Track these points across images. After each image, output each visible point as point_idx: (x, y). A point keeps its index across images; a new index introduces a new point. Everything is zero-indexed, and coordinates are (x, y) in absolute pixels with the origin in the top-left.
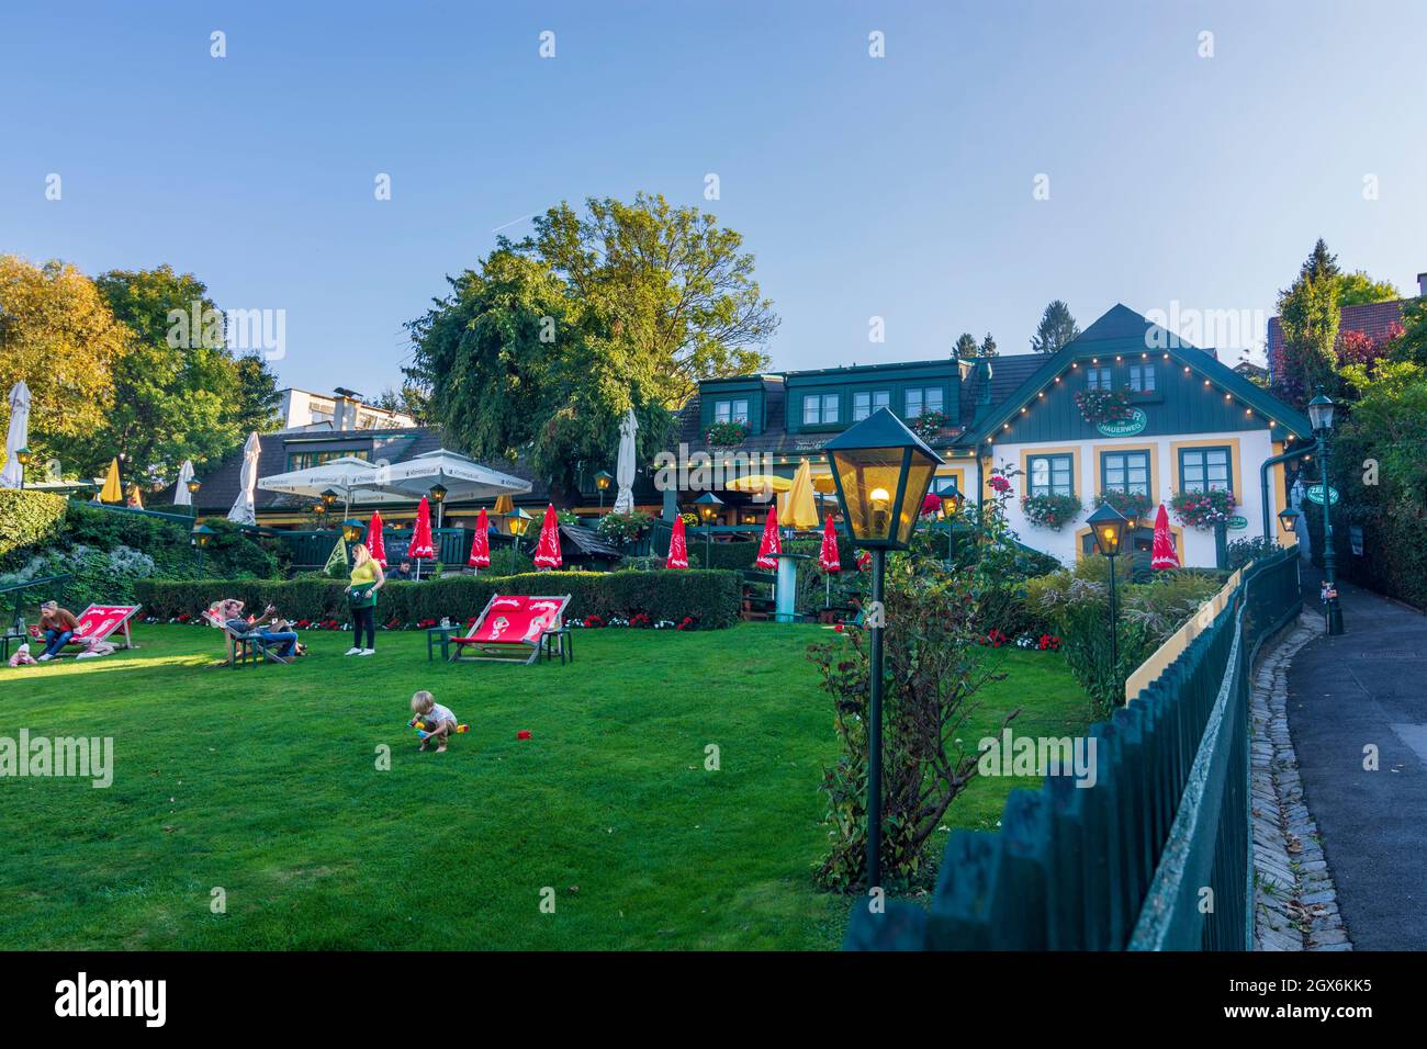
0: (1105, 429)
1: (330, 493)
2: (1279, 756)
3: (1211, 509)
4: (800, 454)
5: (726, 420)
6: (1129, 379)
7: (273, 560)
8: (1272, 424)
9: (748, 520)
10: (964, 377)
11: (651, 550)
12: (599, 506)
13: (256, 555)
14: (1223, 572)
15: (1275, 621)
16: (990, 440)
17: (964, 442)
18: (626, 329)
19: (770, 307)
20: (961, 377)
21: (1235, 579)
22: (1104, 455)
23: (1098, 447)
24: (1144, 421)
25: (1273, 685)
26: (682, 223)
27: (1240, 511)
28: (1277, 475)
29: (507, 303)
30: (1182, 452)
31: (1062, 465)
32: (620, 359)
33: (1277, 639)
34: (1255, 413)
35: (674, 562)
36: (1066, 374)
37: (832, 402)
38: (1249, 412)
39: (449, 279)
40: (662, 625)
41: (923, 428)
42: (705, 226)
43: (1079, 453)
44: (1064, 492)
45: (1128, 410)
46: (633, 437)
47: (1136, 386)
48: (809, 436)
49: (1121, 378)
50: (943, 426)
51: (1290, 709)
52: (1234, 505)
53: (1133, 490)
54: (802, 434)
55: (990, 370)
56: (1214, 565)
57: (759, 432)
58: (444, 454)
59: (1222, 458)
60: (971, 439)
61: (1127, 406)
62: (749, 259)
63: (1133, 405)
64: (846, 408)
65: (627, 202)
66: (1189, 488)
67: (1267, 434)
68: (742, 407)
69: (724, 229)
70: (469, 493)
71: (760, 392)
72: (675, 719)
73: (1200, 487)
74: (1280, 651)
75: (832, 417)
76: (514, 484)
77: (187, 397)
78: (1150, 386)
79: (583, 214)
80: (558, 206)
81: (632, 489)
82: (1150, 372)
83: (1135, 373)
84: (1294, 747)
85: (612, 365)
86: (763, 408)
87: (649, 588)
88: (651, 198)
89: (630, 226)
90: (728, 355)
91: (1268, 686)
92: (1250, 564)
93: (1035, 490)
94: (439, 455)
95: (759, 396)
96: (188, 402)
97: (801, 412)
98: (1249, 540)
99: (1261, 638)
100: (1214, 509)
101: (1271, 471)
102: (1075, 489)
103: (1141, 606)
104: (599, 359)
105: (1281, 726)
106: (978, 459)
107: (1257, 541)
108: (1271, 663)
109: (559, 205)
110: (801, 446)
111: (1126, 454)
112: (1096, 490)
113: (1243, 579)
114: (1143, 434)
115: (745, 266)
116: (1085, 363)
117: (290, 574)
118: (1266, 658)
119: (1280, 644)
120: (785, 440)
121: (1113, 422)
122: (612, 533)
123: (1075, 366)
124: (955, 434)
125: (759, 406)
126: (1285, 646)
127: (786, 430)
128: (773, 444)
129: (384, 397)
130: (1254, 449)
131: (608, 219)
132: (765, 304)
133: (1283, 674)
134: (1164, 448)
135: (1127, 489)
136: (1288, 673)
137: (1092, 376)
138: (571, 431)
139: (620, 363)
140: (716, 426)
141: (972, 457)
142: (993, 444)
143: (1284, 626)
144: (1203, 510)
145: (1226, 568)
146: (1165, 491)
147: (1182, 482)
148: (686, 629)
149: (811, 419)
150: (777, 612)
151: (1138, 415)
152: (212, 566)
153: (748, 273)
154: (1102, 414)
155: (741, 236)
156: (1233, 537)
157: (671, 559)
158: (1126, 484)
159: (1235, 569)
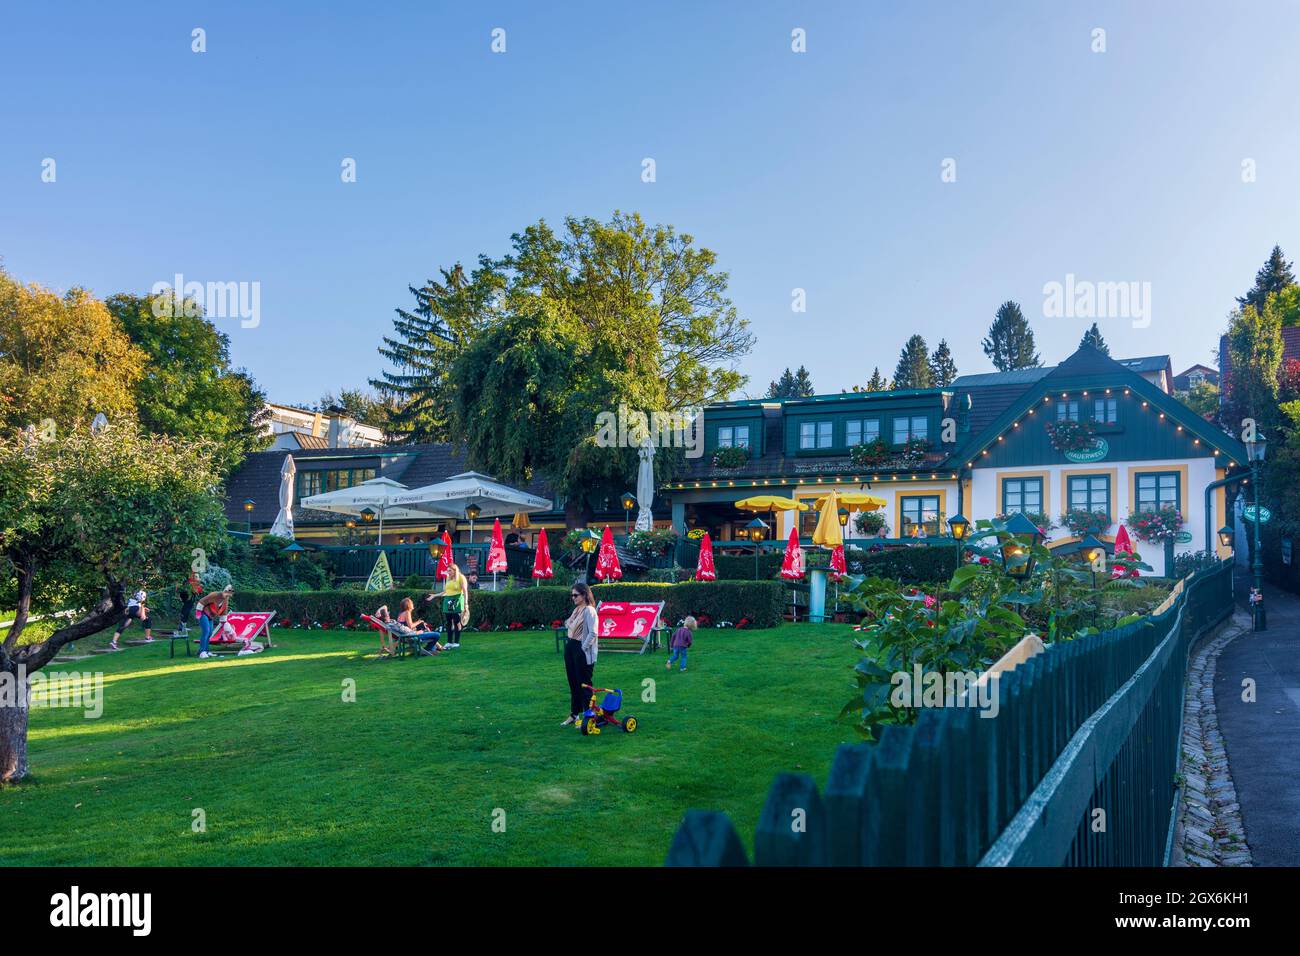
0: (1072, 455)
1: (367, 511)
2: (1205, 709)
3: (1161, 524)
4: (798, 476)
5: (729, 444)
6: (1093, 411)
7: (321, 571)
8: (1217, 453)
9: (741, 533)
10: (946, 406)
11: (675, 563)
12: (625, 520)
13: (308, 568)
14: (1171, 581)
15: (1211, 619)
16: (970, 465)
17: (947, 466)
18: (637, 361)
19: (747, 327)
20: (943, 407)
21: (1179, 587)
22: (1071, 479)
23: (1065, 472)
24: (1106, 449)
25: (1205, 667)
26: (659, 241)
27: (1186, 528)
28: (1219, 498)
29: (529, 337)
30: (1138, 476)
31: (1032, 487)
32: (636, 389)
33: (1212, 634)
34: (1202, 443)
35: (704, 573)
36: (1039, 407)
37: (827, 428)
38: (1197, 442)
39: (412, 289)
40: (723, 625)
41: (910, 453)
42: (682, 246)
43: (1049, 477)
44: (1034, 510)
45: (1093, 440)
46: (651, 461)
47: (1100, 418)
48: (806, 460)
49: (1087, 411)
50: (928, 451)
51: (1216, 681)
52: (1181, 522)
53: (1095, 509)
54: (798, 457)
55: (970, 401)
56: (1163, 575)
57: (759, 456)
58: (475, 477)
59: (1172, 481)
60: (954, 463)
61: (1092, 436)
62: (723, 277)
63: (1098, 435)
64: (839, 434)
65: (604, 220)
66: (1143, 508)
67: (1212, 461)
68: (743, 433)
69: (701, 250)
70: (492, 510)
71: (760, 419)
72: (784, 687)
73: (1153, 507)
74: (1214, 643)
75: (826, 443)
76: (537, 502)
77: (196, 417)
78: (1112, 418)
79: (561, 234)
80: (534, 223)
81: (652, 509)
82: (1112, 405)
83: (1099, 406)
84: (1216, 703)
85: (629, 396)
86: (763, 434)
87: (710, 596)
88: (628, 218)
89: (610, 247)
90: (709, 374)
91: (1202, 668)
92: (1192, 575)
93: (1009, 509)
94: (470, 477)
95: (759, 422)
96: (197, 421)
97: (798, 437)
98: (1193, 553)
99: (1198, 632)
100: (1164, 526)
101: (1214, 494)
102: (1044, 508)
103: (1115, 607)
104: (616, 389)
105: (1209, 692)
106: (959, 481)
107: (1199, 554)
108: (1206, 652)
109: (538, 223)
110: (800, 468)
111: (1089, 478)
112: (1062, 509)
113: (1185, 588)
114: (1106, 460)
115: (719, 283)
116: (1056, 397)
117: (336, 583)
118: (1202, 649)
119: (1214, 638)
120: (784, 464)
121: (1079, 450)
122: (641, 548)
123: (1047, 399)
124: (938, 458)
125: (759, 432)
126: (1218, 640)
127: (784, 454)
128: (773, 467)
129: (324, 402)
130: (1200, 473)
131: (586, 237)
132: (742, 324)
133: (1213, 660)
134: (1123, 472)
135: (1089, 509)
136: (1218, 659)
137: (1062, 408)
138: (595, 456)
139: (636, 395)
140: (721, 450)
141: (954, 480)
142: (973, 467)
143: (1217, 625)
144: (1155, 526)
145: (1173, 578)
146: (1122, 512)
147: (1138, 502)
148: (743, 628)
149: (807, 443)
150: (811, 614)
151: (1101, 443)
152: (273, 578)
153: (721, 290)
154: (1070, 443)
155: (715, 255)
156: (1179, 550)
157: (701, 571)
158: (1089, 504)
159: (1180, 579)
